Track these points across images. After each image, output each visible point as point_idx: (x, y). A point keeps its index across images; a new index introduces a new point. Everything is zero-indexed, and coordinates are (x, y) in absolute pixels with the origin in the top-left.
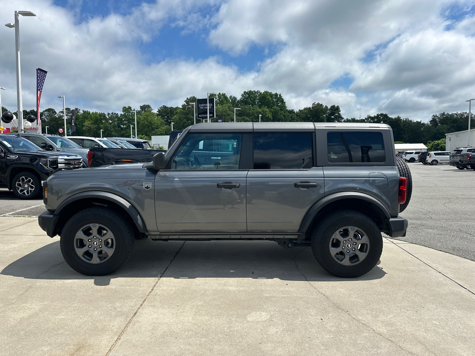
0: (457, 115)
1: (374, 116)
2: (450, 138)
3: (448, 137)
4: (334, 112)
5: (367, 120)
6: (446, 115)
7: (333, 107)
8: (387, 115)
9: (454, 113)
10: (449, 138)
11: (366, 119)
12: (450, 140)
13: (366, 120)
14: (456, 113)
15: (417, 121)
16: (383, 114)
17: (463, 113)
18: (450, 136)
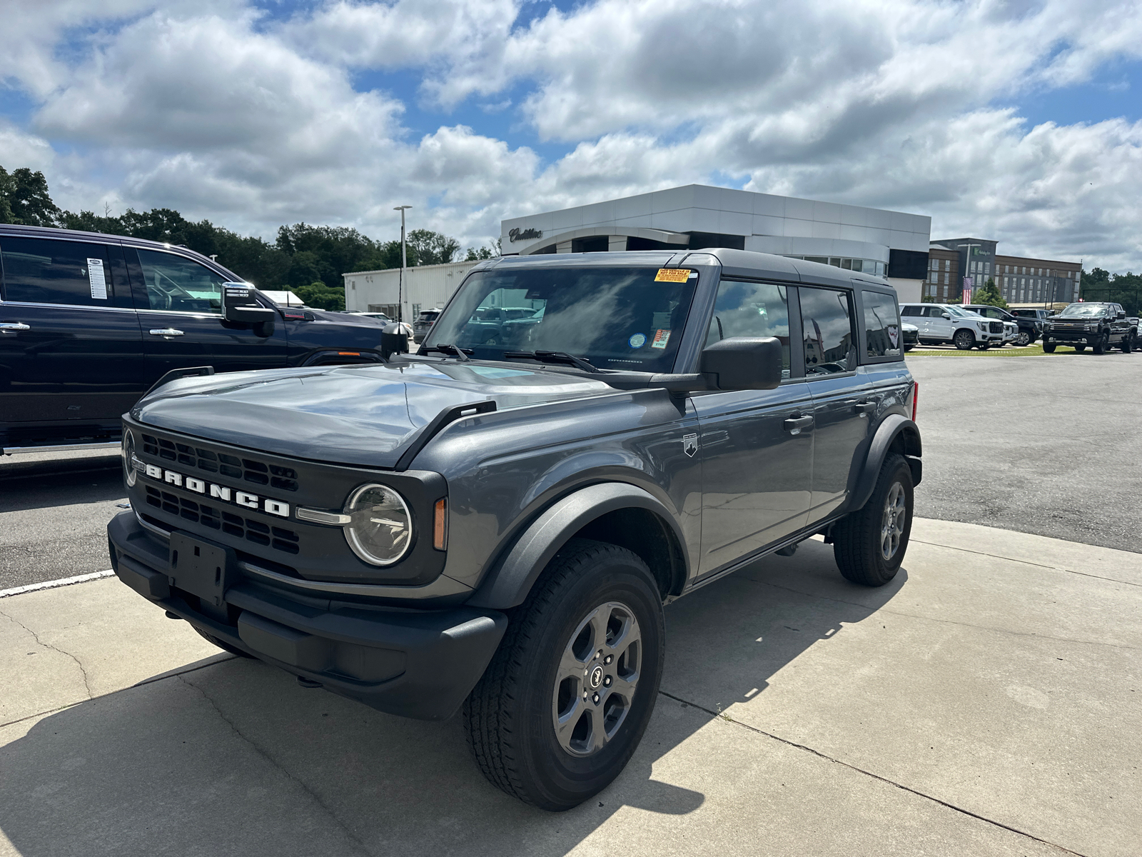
0: (326, 231)
1: (145, 213)
2: (353, 282)
3: (350, 281)
4: (28, 187)
5: (125, 221)
6: (307, 229)
7: (23, 174)
8: (178, 215)
9: (323, 227)
10: (351, 283)
11: (122, 218)
12: (354, 287)
13: (122, 221)
14: (326, 227)
15: (251, 238)
16: (168, 211)
17: (341, 228)
18: (353, 279)
